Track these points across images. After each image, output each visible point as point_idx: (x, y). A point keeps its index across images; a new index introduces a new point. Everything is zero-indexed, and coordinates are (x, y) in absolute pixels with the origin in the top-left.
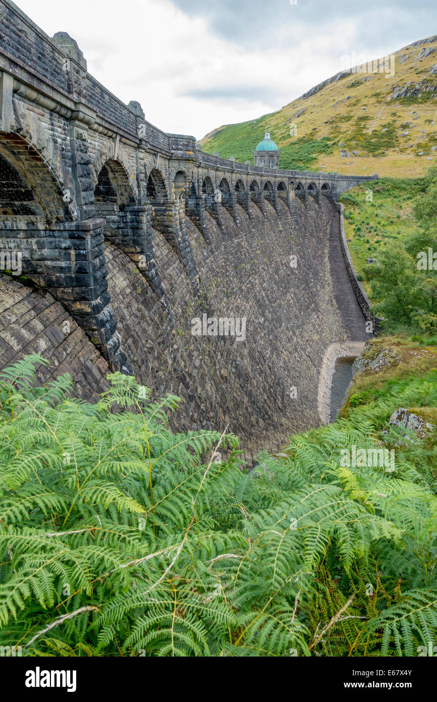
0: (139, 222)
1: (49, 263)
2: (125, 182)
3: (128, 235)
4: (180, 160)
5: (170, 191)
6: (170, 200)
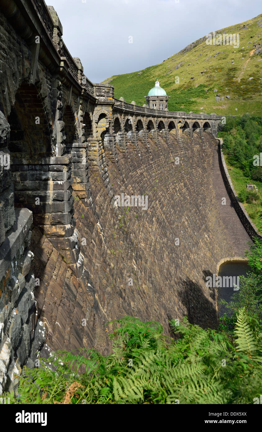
0: (80, 157)
1: (30, 192)
4: (102, 104)
5: (94, 130)
6: (95, 138)
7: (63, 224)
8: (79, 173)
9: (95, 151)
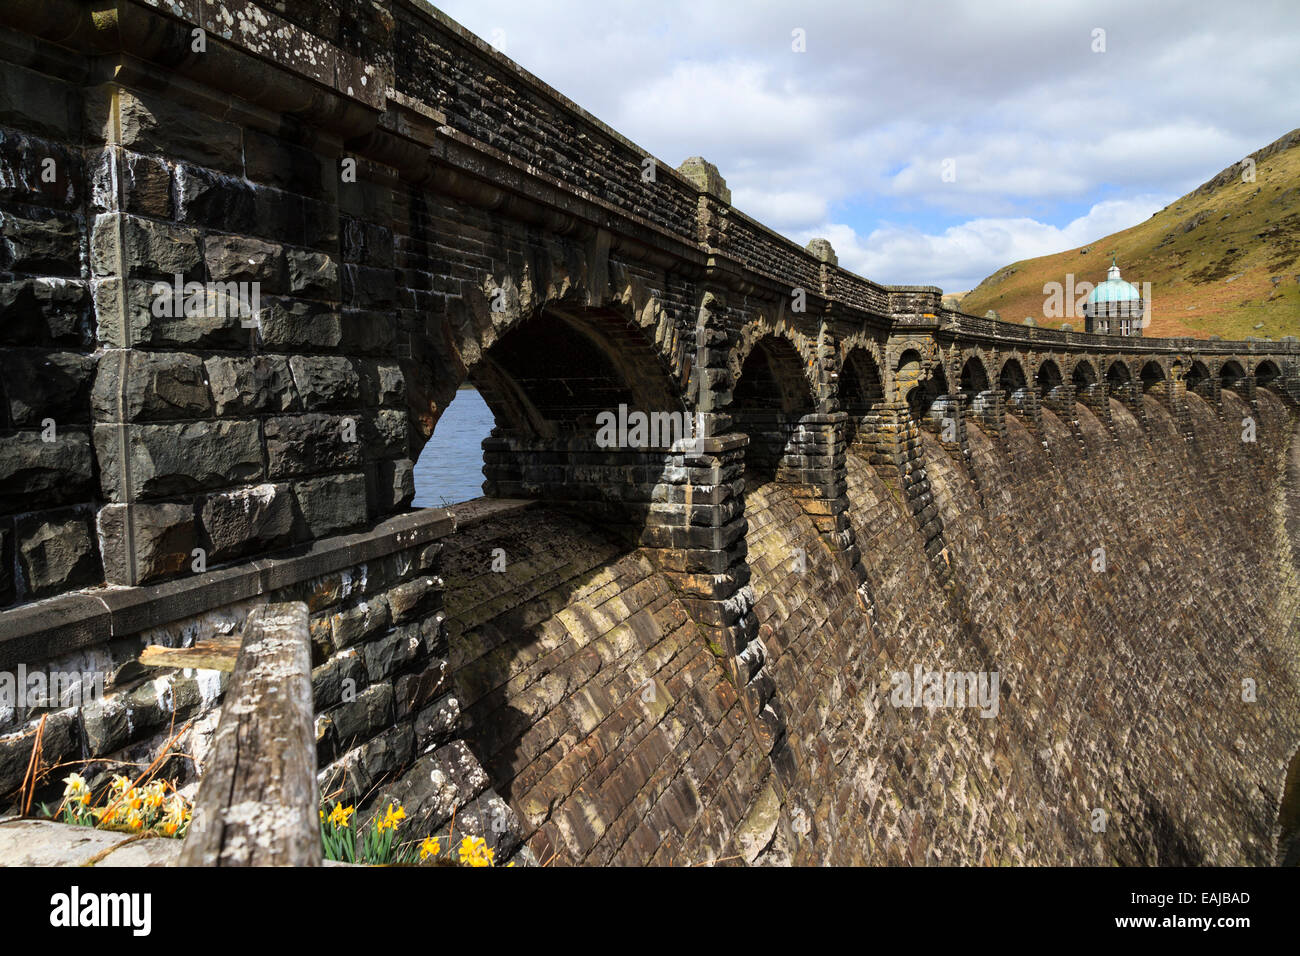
0: (821, 442)
2: (798, 373)
3: (799, 466)
4: (908, 330)
5: (888, 387)
6: (889, 403)
7: (708, 572)
8: (818, 477)
9: (889, 432)
